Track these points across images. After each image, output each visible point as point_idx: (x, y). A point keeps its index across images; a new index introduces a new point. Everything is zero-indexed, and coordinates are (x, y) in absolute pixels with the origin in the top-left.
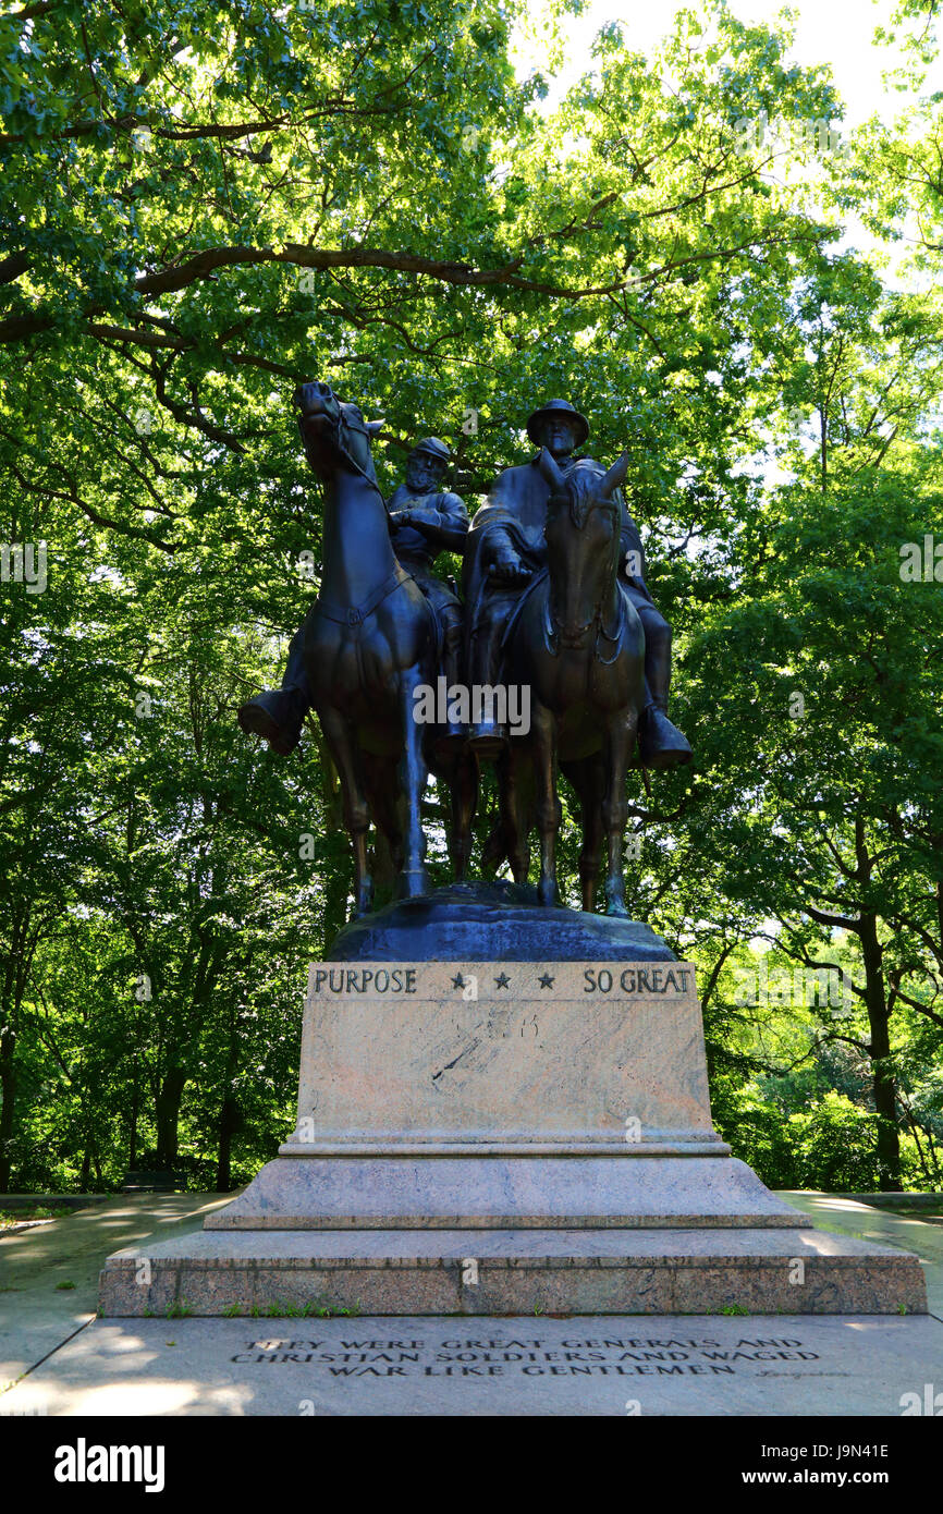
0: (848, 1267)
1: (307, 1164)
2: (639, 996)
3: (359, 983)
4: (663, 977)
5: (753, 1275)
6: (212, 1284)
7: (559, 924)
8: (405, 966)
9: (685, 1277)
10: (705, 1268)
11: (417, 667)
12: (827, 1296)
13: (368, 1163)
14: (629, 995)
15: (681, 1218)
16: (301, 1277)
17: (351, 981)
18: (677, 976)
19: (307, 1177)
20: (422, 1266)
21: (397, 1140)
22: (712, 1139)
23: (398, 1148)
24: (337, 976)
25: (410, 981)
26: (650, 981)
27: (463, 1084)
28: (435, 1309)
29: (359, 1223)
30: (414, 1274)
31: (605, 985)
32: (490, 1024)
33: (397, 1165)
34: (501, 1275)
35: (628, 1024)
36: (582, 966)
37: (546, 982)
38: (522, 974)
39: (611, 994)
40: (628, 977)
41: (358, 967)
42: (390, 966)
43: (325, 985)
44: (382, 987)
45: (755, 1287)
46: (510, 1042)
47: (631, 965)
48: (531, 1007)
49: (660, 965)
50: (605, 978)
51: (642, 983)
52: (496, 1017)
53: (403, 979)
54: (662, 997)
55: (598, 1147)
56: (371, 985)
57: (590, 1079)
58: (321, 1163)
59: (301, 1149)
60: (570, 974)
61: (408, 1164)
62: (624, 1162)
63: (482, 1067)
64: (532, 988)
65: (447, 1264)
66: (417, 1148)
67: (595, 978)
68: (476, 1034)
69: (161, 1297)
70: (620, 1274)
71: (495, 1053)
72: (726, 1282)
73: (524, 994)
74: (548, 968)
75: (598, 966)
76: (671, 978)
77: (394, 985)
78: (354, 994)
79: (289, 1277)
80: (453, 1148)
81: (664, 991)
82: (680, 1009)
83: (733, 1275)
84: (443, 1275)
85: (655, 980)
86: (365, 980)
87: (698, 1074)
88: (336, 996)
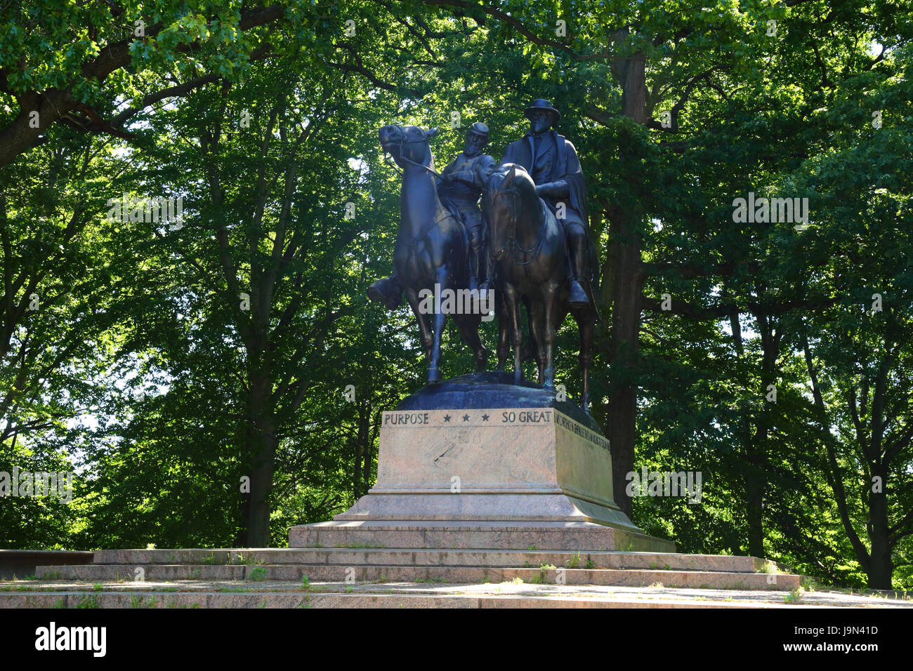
0: (583, 532)
1: (378, 497)
2: (528, 424)
3: (404, 420)
4: (539, 415)
5: (542, 535)
6: (330, 536)
7: (497, 392)
8: (424, 412)
9: (514, 535)
10: (522, 532)
11: (444, 266)
12: (572, 543)
13: (404, 496)
14: (523, 424)
15: (527, 517)
16: (364, 534)
17: (400, 419)
18: (545, 414)
19: (378, 502)
20: (410, 530)
21: (419, 488)
22: (555, 487)
23: (418, 491)
24: (394, 417)
25: (426, 418)
26: (532, 417)
27: (447, 464)
28: (415, 546)
29: (395, 518)
30: (407, 533)
31: (512, 419)
32: (460, 437)
33: (415, 497)
34: (441, 534)
35: (521, 436)
36: (502, 410)
37: (486, 418)
38: (475, 414)
39: (515, 422)
40: (523, 415)
41: (404, 413)
42: (416, 412)
43: (389, 421)
44: (414, 421)
45: (543, 539)
46: (468, 445)
47: (524, 410)
48: (478, 429)
49: (538, 410)
50: (512, 416)
51: (529, 418)
52: (463, 435)
53: (423, 417)
54: (537, 424)
55: (503, 490)
56: (409, 421)
57: (503, 461)
58: (384, 496)
59: (377, 491)
60: (496, 414)
61: (420, 497)
62: (512, 496)
63: (456, 456)
64: (480, 421)
65: (420, 529)
66: (425, 491)
67: (507, 416)
68: (454, 441)
69: (311, 540)
70: (488, 534)
71: (462, 450)
72: (531, 537)
73: (475, 424)
74: (487, 411)
75: (509, 410)
76: (542, 415)
77: (419, 420)
78: (402, 425)
79: (359, 533)
80: (440, 491)
81: (538, 421)
82: (545, 429)
83: (534, 534)
84: (417, 533)
85: (535, 416)
86: (406, 419)
87: (551, 459)
88: (394, 426)
